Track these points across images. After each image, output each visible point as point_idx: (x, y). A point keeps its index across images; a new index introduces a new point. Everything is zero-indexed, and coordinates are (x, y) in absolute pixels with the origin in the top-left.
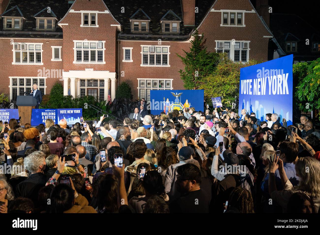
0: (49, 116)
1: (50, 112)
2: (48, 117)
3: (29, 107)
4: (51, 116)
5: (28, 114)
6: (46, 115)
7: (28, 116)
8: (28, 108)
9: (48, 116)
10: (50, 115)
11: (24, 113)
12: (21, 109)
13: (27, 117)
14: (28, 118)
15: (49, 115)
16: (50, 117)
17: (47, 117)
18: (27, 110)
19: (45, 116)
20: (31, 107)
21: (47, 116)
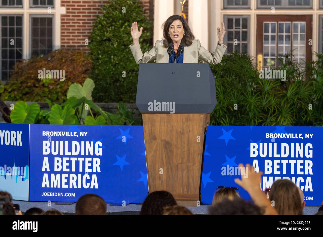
0: (285, 162)
1: (289, 141)
2: (281, 165)
3: (191, 115)
4: (292, 162)
5: (189, 150)
6: (270, 156)
7: (188, 161)
8: (188, 120)
9: (281, 159)
10: (289, 158)
11: (167, 144)
12: (157, 125)
13: (182, 163)
14: (188, 167)
15: (283, 156)
16: (289, 165)
17: (276, 167)
18: (182, 133)
19: (266, 161)
20: (202, 116)
21: (273, 159)
